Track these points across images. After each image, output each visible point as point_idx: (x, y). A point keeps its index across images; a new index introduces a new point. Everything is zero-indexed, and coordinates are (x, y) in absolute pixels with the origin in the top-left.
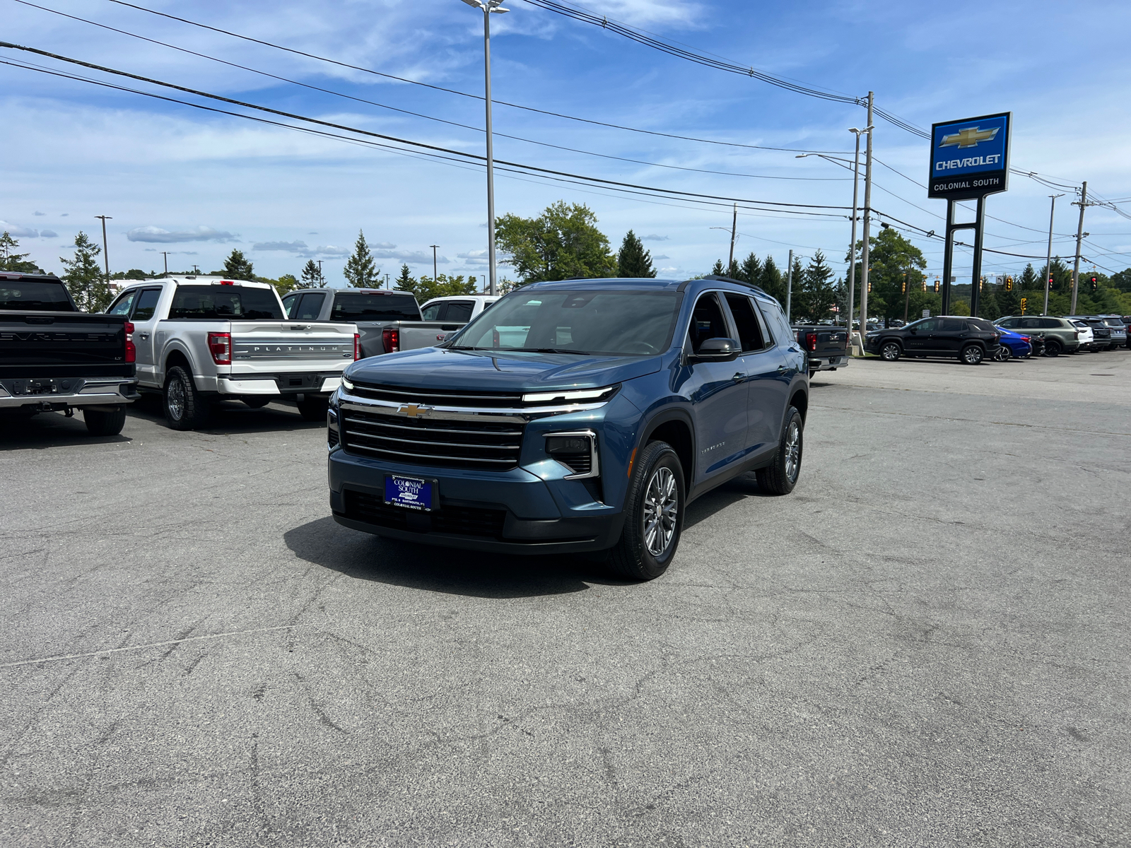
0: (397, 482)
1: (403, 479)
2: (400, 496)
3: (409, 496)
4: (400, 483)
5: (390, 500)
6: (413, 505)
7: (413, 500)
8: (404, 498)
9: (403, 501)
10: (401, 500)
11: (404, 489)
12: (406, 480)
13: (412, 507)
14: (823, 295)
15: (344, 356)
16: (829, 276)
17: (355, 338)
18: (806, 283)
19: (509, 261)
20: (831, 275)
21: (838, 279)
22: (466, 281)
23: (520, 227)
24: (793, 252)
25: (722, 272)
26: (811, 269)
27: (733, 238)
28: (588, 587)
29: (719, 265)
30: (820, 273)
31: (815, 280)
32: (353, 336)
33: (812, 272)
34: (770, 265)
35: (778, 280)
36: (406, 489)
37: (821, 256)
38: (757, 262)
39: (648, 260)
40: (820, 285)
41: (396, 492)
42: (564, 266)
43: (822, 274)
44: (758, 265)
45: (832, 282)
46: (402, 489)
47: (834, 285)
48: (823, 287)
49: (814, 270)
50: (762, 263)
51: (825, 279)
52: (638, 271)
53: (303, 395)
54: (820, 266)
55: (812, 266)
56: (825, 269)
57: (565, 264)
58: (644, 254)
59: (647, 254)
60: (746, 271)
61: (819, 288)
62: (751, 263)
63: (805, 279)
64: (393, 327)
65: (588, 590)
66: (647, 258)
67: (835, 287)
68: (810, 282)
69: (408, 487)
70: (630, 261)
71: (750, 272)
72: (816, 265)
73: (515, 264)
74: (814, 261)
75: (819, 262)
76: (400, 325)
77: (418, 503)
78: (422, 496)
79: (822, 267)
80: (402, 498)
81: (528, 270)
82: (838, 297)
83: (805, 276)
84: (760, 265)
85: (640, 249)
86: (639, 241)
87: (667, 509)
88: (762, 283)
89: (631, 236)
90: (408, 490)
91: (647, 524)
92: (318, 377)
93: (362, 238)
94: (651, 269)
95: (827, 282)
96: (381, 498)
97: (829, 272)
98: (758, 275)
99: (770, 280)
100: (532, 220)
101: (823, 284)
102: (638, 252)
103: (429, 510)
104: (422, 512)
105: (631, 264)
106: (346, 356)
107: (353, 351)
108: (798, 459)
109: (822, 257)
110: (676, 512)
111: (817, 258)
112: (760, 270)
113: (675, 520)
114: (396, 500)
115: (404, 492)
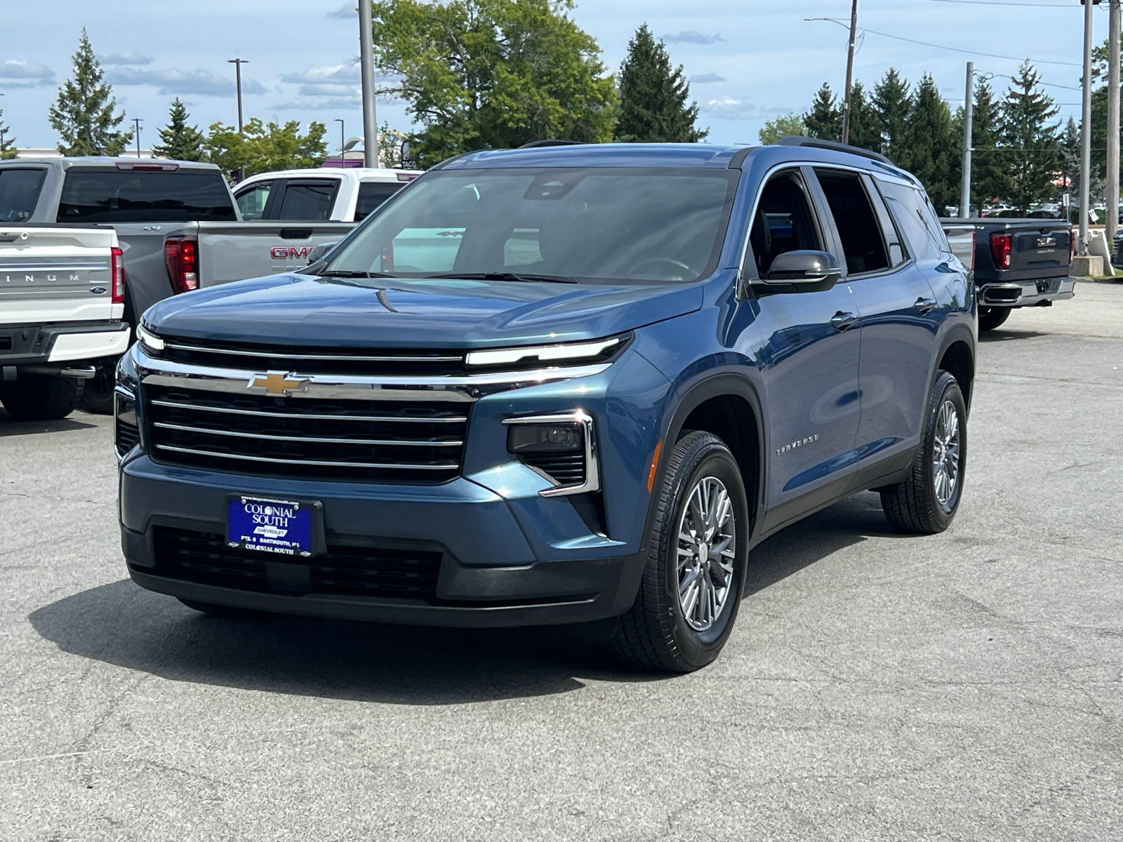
0: (249, 508)
1: (260, 503)
2: (256, 532)
3: (271, 531)
4: (256, 509)
5: (237, 540)
6: (279, 546)
7: (279, 538)
8: (262, 536)
9: (262, 540)
10: (258, 540)
11: (263, 519)
12: (265, 504)
13: (277, 550)
14: (1037, 154)
15: (93, 291)
16: (1050, 114)
17: (113, 256)
18: (1001, 130)
19: (394, 90)
20: (1053, 112)
21: (1066, 120)
22: (304, 132)
23: (416, 19)
24: (974, 67)
25: (832, 109)
26: (1012, 101)
27: (852, 39)
28: (581, 685)
29: (825, 96)
30: (1030, 109)
31: (1020, 122)
32: (108, 252)
33: (1013, 106)
34: (928, 94)
35: (945, 125)
36: (267, 520)
37: (1031, 73)
38: (902, 87)
39: (680, 85)
40: (1030, 133)
41: (248, 525)
42: (508, 100)
43: (1034, 111)
44: (904, 94)
45: (1055, 127)
46: (259, 520)
47: (1057, 132)
48: (1037, 137)
49: (1017, 101)
50: (912, 91)
51: (1041, 119)
52: (661, 110)
53: (15, 367)
54: (1031, 93)
55: (1014, 95)
56: (1039, 99)
57: (510, 95)
58: (671, 73)
59: (677, 75)
60: (880, 105)
61: (1028, 141)
62: (891, 91)
63: (1000, 120)
64: (186, 233)
65: (583, 690)
66: (678, 81)
67: (1061, 136)
68: (1008, 127)
69: (270, 517)
70: (643, 87)
71: (888, 109)
72: (1023, 92)
73: (406, 96)
74: (1018, 83)
75: (1028, 85)
76: (199, 230)
77: (288, 544)
78: (295, 531)
79: (1034, 97)
80: (259, 536)
81: (434, 108)
82: (1068, 156)
83: (1001, 114)
84: (908, 95)
85: (664, 63)
86: (660, 47)
87: (718, 549)
88: (913, 130)
89: (643, 36)
90: (270, 521)
91: (683, 575)
92: (42, 334)
93: (86, 47)
94: (687, 104)
95: (1045, 125)
96: (221, 538)
97: (1047, 105)
98: (905, 113)
99: (929, 123)
100: (441, 6)
101: (1037, 130)
102: (660, 71)
103: (308, 554)
104: (296, 559)
105: (646, 95)
106: (97, 292)
107: (110, 282)
108: (958, 467)
109: (1034, 76)
110: (732, 555)
111: (1024, 77)
112: (908, 103)
113: (731, 570)
114: (248, 539)
115: (263, 526)
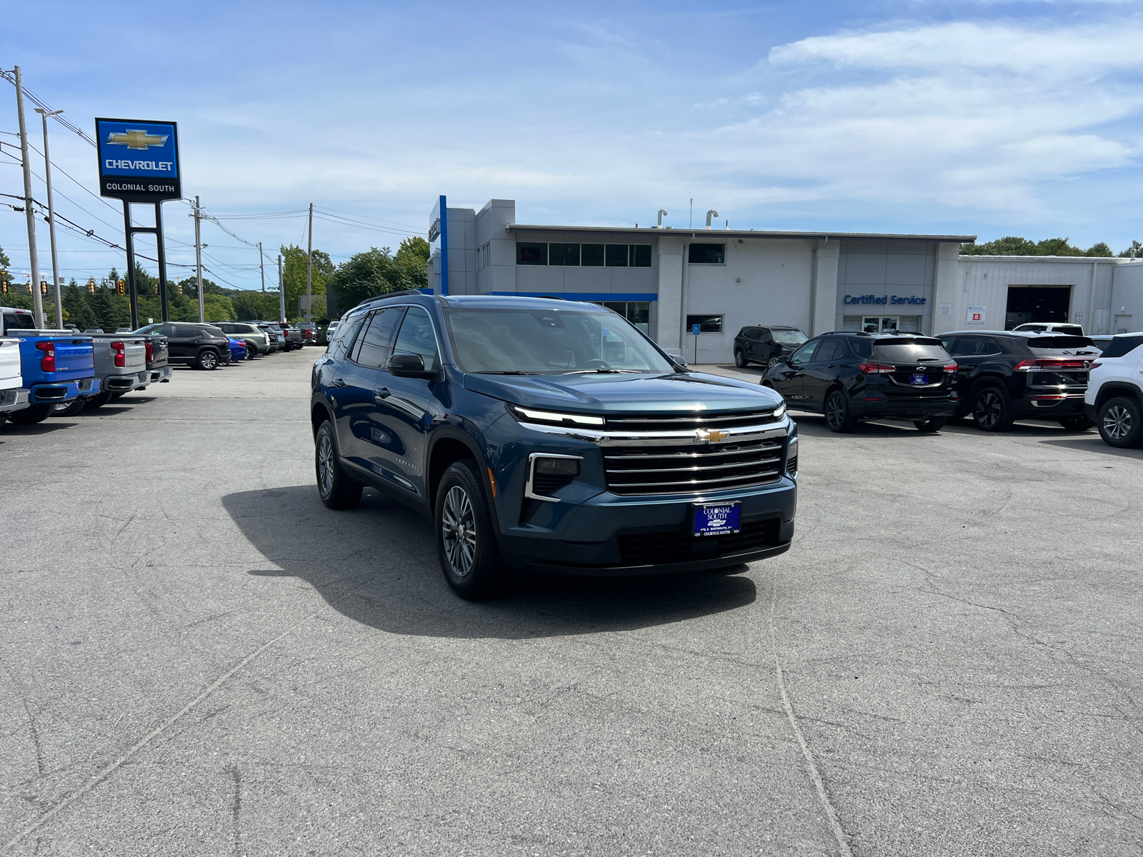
0: (706, 512)
1: (711, 507)
2: (709, 525)
3: (717, 523)
4: (710, 511)
5: (699, 531)
6: (721, 530)
7: (721, 526)
8: (712, 527)
9: (712, 529)
10: (710, 529)
11: (713, 517)
12: (714, 507)
13: (721, 533)
36: (715, 517)
69: (717, 514)
77: (726, 528)
78: (730, 519)
103: (737, 531)
104: (732, 534)
114: (705, 530)
115: (712, 520)
